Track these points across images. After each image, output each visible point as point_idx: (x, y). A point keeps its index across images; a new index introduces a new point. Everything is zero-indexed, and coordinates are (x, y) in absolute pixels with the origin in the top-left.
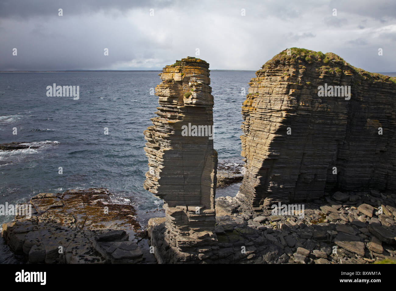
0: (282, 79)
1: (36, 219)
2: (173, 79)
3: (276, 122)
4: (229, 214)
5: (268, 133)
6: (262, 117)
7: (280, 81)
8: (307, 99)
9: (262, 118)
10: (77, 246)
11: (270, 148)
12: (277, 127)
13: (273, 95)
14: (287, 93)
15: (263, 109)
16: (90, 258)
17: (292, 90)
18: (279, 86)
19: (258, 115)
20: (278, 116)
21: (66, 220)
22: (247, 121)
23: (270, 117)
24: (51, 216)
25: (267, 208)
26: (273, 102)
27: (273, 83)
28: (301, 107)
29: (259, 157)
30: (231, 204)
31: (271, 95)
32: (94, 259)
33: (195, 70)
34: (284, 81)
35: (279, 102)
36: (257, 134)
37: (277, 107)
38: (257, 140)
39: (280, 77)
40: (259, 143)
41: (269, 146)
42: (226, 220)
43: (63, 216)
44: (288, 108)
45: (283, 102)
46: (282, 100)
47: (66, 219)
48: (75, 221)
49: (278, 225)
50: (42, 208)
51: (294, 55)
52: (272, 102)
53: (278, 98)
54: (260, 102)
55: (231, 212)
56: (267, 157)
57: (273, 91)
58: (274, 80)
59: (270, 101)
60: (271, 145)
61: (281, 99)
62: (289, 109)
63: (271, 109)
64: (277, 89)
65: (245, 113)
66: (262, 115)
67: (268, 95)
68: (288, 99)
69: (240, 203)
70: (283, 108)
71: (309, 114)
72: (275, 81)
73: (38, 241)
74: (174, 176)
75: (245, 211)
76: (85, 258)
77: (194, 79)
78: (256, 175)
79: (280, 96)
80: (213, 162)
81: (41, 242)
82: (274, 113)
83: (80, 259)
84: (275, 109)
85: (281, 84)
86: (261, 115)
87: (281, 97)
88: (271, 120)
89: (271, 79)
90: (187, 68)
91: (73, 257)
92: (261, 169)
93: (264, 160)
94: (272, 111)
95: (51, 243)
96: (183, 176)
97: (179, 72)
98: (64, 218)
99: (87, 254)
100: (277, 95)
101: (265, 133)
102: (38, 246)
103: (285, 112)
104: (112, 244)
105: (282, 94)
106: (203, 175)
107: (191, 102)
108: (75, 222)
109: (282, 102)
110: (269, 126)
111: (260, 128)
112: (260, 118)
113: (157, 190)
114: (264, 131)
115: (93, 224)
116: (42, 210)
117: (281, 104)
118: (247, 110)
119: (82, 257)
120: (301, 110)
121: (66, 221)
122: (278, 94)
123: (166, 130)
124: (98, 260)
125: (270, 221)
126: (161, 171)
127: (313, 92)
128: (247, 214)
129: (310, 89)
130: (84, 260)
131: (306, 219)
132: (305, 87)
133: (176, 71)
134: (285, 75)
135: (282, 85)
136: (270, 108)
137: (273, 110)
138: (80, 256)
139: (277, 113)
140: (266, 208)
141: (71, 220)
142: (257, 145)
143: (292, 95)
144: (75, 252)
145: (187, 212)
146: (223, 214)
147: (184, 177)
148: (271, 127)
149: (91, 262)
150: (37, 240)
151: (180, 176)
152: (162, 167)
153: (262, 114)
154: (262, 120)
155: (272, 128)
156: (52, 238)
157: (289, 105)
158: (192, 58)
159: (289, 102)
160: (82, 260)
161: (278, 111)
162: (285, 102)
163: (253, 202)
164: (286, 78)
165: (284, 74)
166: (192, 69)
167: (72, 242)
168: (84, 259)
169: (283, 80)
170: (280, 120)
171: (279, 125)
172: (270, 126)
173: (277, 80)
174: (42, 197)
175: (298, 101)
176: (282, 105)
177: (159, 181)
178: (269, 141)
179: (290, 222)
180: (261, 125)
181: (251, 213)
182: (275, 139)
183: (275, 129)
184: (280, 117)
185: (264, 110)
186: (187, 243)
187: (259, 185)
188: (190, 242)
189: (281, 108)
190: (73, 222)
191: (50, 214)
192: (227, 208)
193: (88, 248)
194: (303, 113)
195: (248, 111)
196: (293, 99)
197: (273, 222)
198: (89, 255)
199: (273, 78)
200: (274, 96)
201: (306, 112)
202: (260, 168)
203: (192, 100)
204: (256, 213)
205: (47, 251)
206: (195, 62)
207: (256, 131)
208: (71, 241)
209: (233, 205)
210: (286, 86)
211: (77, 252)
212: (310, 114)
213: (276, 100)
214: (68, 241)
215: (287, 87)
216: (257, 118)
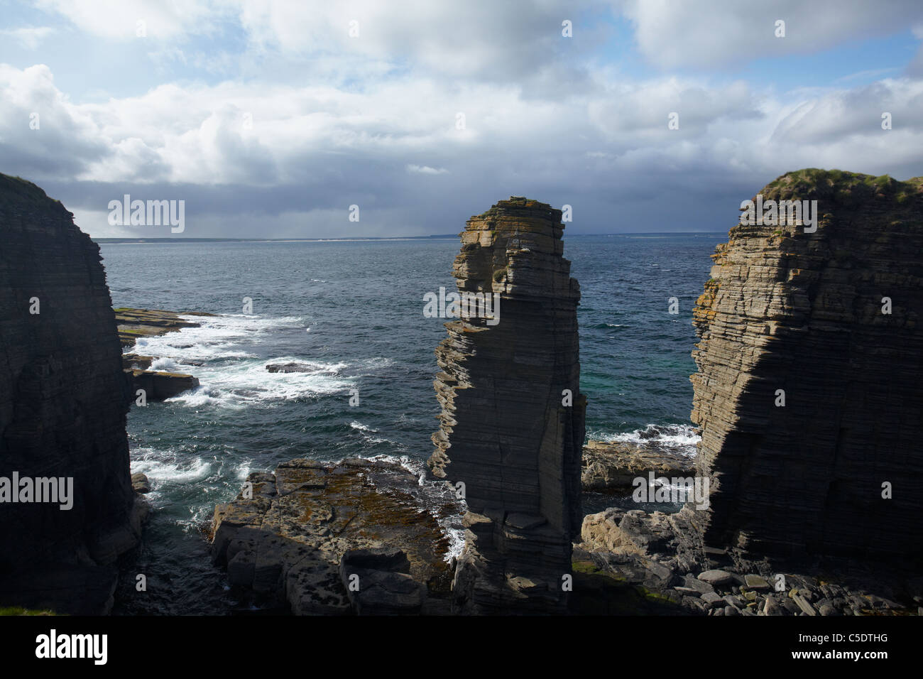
0: (770, 245)
1: (266, 505)
2: (479, 243)
3: (753, 346)
4: (643, 552)
5: (738, 372)
6: (727, 333)
7: (765, 250)
8: (838, 292)
9: (727, 335)
10: (312, 566)
11: (739, 405)
12: (756, 359)
13: (750, 282)
14: (781, 277)
15: (730, 314)
16: (323, 593)
17: (793, 272)
18: (762, 261)
19: (720, 328)
20: (758, 331)
21: (316, 514)
22: (704, 340)
23: (742, 334)
24: (294, 503)
25: (739, 554)
26: (750, 300)
27: (749, 255)
28: (818, 312)
29: (718, 426)
30: (655, 529)
31: (744, 281)
32: (330, 598)
33: (520, 224)
34: (774, 249)
35: (763, 299)
36: (714, 371)
37: (757, 311)
38: (715, 386)
39: (766, 239)
40: (718, 393)
41: (738, 402)
42: (623, 564)
43: (315, 506)
44: (782, 313)
45: (770, 298)
46: (769, 293)
47: (317, 511)
48: (332, 520)
49: (761, 600)
50: (289, 485)
51: (801, 186)
52: (747, 297)
53: (760, 289)
54: (724, 299)
55: (647, 547)
56: (735, 427)
57: (748, 273)
58: (753, 247)
59: (743, 296)
60: (743, 399)
61: (766, 292)
62: (786, 316)
63: (745, 315)
64: (758, 269)
65: (701, 322)
66: (726, 327)
67: (739, 283)
68: (783, 292)
69: (677, 530)
70: (771, 312)
71: (845, 330)
72: (753, 251)
73: (251, 545)
74: (478, 445)
75: (682, 552)
76: (315, 592)
77: (516, 242)
78: (711, 467)
79: (765, 284)
80: (561, 422)
81: (254, 548)
82: (751, 323)
83: (305, 593)
84: (753, 314)
85: (766, 257)
86: (724, 329)
87: (767, 287)
88: (743, 340)
89: (745, 245)
90: (504, 221)
91: (296, 586)
92: (721, 455)
93: (727, 433)
94: (746, 319)
95: (271, 552)
96: (498, 447)
97: (489, 229)
98: (315, 509)
99: (322, 586)
100: (758, 284)
101: (730, 371)
102: (247, 554)
103: (775, 322)
104: (370, 574)
105: (769, 280)
106: (541, 450)
107: (504, 289)
108: (330, 519)
109: (768, 299)
110: (739, 354)
111: (721, 358)
112: (723, 334)
113: (445, 470)
114: (730, 365)
115: (363, 530)
116: (286, 489)
117: (767, 305)
118: (704, 316)
119: (310, 589)
120: (818, 319)
121: (315, 516)
122: (761, 280)
123: (464, 347)
124: (337, 601)
125: (741, 588)
126: (452, 432)
127: (859, 277)
128: (687, 559)
129: (847, 269)
130: (311, 595)
131: (852, 601)
132: (833, 263)
133: (484, 227)
134: (776, 234)
135: (769, 258)
136: (743, 313)
137: (750, 319)
138: (307, 587)
139: (758, 325)
140: (737, 553)
141: (325, 515)
142: (714, 398)
143: (793, 283)
144: (302, 578)
145: (502, 527)
146: (629, 549)
147: (500, 448)
148: (743, 357)
149: (322, 603)
150: (251, 542)
151: (491, 446)
152: (454, 422)
153: (728, 325)
154: (726, 339)
155: (746, 360)
156: (276, 544)
157: (785, 306)
158: (518, 199)
159: (785, 300)
160: (308, 595)
161: (760, 320)
162: (776, 300)
163: (705, 531)
164: (777, 242)
165: (776, 232)
166: (514, 221)
167: (307, 557)
168: (312, 593)
169: (771, 247)
170: (762, 340)
171: (758, 352)
172: (742, 355)
173: (759, 247)
174: (297, 466)
175: (812, 298)
176: (768, 307)
177: (447, 451)
178: (738, 390)
179: (796, 599)
180: (724, 350)
181: (697, 559)
182: (750, 386)
183: (750, 362)
184: (762, 334)
185: (731, 316)
186: (493, 596)
187: (716, 493)
188: (501, 595)
189: (765, 313)
190: (328, 518)
191: (294, 498)
192: (639, 538)
193: (329, 574)
194: (828, 328)
195: (706, 318)
196: (795, 292)
197: (748, 590)
198: (325, 589)
199: (750, 242)
200: (751, 285)
201: (837, 326)
202: (718, 451)
203: (505, 286)
204: (709, 562)
205: (257, 565)
206: (524, 208)
207: (713, 364)
208: (305, 554)
209: (658, 533)
210: (776, 261)
211: (307, 578)
212: (849, 331)
213: (755, 293)
214: (300, 554)
215: (778, 263)
216: (716, 335)
